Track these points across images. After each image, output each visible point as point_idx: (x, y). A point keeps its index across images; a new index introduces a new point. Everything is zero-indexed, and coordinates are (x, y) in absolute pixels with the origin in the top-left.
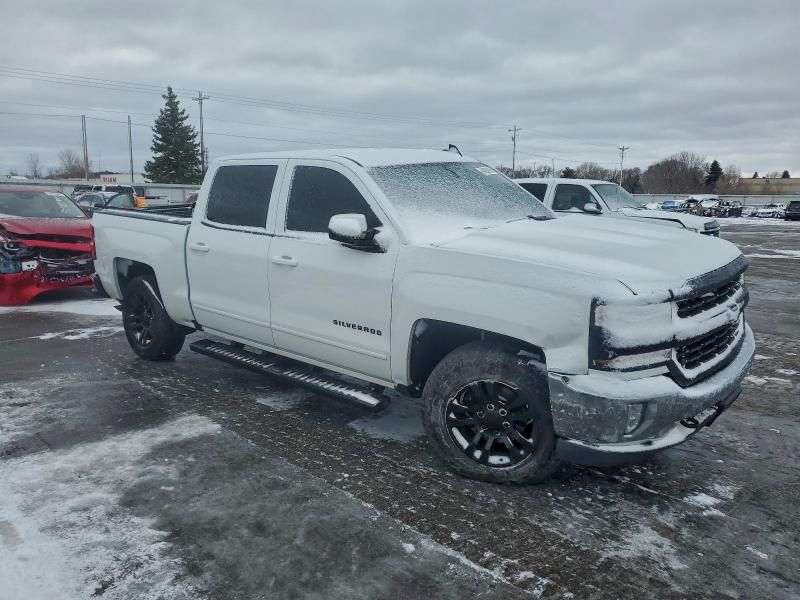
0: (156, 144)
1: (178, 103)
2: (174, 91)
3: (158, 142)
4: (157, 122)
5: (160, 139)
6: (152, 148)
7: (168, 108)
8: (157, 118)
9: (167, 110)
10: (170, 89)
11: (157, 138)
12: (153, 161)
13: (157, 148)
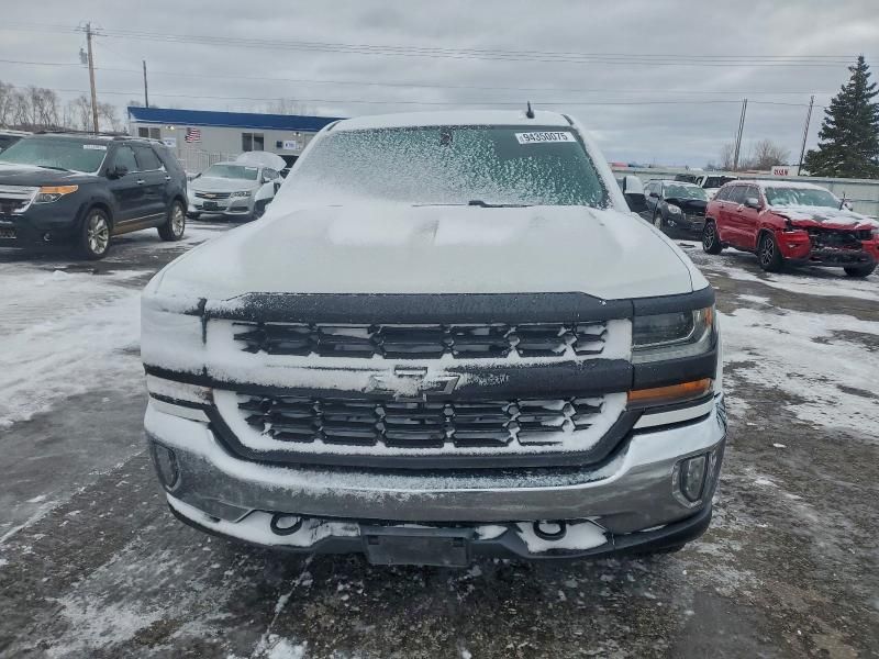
0: (826, 128)
1: (868, 75)
2: (867, 62)
3: (830, 126)
4: (834, 101)
5: (832, 123)
6: (820, 134)
7: (853, 82)
8: (835, 96)
9: (851, 85)
10: (861, 59)
11: (829, 122)
12: (818, 149)
13: (827, 133)
